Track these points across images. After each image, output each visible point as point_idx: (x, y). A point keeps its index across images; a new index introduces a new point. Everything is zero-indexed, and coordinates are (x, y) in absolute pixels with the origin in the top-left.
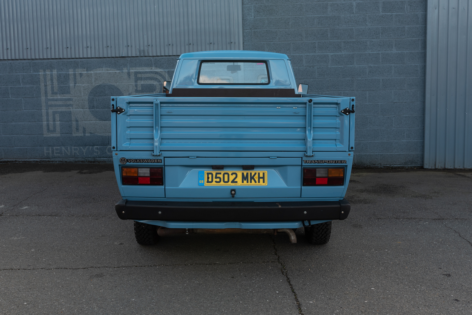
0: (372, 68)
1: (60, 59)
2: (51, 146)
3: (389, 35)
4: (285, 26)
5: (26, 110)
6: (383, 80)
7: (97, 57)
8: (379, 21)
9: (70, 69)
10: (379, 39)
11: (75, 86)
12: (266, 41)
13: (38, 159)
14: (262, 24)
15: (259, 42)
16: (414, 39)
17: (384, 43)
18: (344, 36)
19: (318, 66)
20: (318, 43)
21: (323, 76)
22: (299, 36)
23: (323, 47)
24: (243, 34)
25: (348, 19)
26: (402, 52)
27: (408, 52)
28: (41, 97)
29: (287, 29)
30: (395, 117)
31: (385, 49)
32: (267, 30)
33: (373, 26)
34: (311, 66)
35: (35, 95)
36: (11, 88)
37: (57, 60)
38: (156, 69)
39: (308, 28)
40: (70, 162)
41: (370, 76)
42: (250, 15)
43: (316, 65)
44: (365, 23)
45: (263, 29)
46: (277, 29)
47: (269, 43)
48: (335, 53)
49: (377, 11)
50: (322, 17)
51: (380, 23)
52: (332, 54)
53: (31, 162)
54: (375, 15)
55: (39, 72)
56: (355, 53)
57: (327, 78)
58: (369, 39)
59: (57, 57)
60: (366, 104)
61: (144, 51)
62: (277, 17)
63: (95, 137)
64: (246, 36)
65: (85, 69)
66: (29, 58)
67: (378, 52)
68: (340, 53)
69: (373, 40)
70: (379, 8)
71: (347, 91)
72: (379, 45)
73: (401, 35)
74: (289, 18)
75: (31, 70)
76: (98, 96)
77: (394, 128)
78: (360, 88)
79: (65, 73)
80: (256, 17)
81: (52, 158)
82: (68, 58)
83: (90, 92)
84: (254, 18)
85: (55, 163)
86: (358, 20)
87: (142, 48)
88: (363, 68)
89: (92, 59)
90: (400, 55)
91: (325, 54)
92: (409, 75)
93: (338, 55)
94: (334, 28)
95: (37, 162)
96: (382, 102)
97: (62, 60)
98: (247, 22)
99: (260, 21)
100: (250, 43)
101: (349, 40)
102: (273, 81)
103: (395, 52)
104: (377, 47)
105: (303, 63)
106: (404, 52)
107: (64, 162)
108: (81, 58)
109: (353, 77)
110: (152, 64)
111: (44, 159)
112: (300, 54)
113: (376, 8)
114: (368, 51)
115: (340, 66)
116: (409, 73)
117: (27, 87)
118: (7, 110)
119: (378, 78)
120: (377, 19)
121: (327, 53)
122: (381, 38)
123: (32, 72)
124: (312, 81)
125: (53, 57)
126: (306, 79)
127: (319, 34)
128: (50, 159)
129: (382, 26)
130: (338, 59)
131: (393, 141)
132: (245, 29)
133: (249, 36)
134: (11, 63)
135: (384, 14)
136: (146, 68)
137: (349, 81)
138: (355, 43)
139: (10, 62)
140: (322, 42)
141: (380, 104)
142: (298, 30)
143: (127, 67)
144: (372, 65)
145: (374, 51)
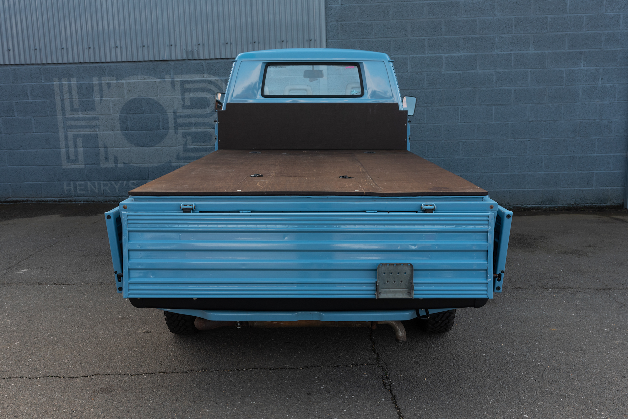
0: (501, 74)
1: (80, 64)
2: (72, 181)
3: (525, 29)
4: (384, 16)
5: (37, 133)
6: (515, 90)
7: (129, 60)
8: (511, 9)
9: (93, 78)
10: (512, 34)
12: (357, 38)
13: (56, 197)
14: (352, 14)
15: (348, 39)
16: (559, 33)
17: (517, 39)
18: (463, 30)
19: (428, 72)
20: (429, 41)
21: (435, 85)
22: (402, 30)
23: (435, 46)
24: (326, 27)
25: (470, 7)
26: (542, 53)
27: (550, 51)
28: (57, 115)
29: (387, 20)
30: (530, 141)
31: (519, 48)
32: (358, 22)
33: (504, 16)
34: (419, 72)
35: (48, 112)
36: (16, 103)
37: (76, 65)
38: (209, 77)
39: (414, 19)
40: (98, 202)
41: (497, 86)
42: (336, 2)
43: (424, 70)
44: (493, 12)
45: (353, 21)
46: (372, 20)
47: (362, 40)
48: (451, 54)
50: (434, 4)
51: (514, 12)
52: (447, 55)
53: (47, 201)
54: (507, 1)
55: (53, 82)
56: (479, 54)
57: (439, 88)
58: (498, 35)
59: (76, 61)
60: (492, 123)
61: (192, 52)
62: (373, 4)
63: (131, 169)
64: (330, 31)
65: (114, 78)
66: (39, 62)
67: (509, 52)
68: (457, 54)
69: (503, 36)
71: (466, 107)
72: (511, 42)
73: (541, 29)
74: (389, 6)
75: (43, 78)
77: (528, 156)
78: (484, 102)
79: (87, 82)
80: (344, 4)
81: (75, 197)
82: (90, 62)
84: (341, 5)
85: (79, 203)
86: (483, 7)
87: (190, 49)
88: (489, 74)
89: (123, 64)
90: (539, 56)
91: (437, 55)
92: (551, 83)
93: (455, 57)
94: (451, 19)
95: (55, 201)
96: (513, 121)
97: (83, 65)
98: (332, 12)
99: (350, 11)
100: (336, 40)
101: (471, 36)
102: (368, 92)
103: (533, 52)
104: (508, 45)
105: (408, 68)
106: (546, 51)
107: (90, 202)
108: (109, 62)
109: (474, 87)
110: (204, 70)
111: (64, 197)
112: (404, 56)
114: (496, 51)
115: (457, 72)
116: (551, 81)
117: (37, 102)
118: (12, 133)
119: (509, 88)
120: (510, 7)
121: (440, 53)
122: (514, 33)
123: (43, 81)
124: (420, 93)
125: (71, 61)
126: (411, 89)
127: (429, 28)
128: (72, 198)
129: (516, 15)
130: (455, 62)
131: (527, 173)
132: (329, 21)
133: (334, 31)
134: (14, 70)
136: (196, 75)
137: (470, 92)
138: (479, 40)
139: (13, 67)
140: (434, 38)
141: (510, 123)
142: (401, 22)
143: (171, 75)
144: (501, 71)
145: (504, 51)
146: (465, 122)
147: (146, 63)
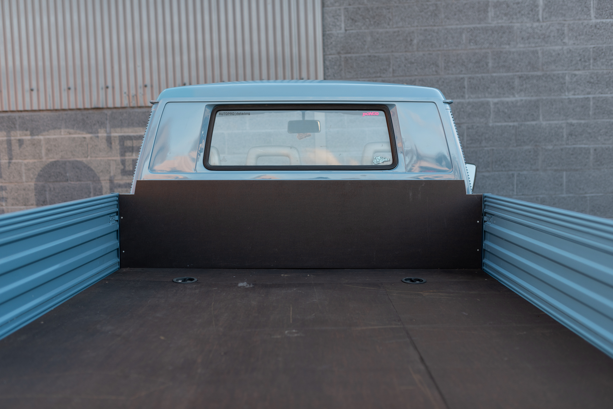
0: (574, 127)
3: (608, 63)
4: (406, 47)
6: (595, 150)
8: (589, 35)
10: (590, 71)
11: (9, 163)
14: (360, 43)
15: (355, 78)
17: (598, 78)
18: (520, 65)
19: (468, 123)
20: (470, 80)
21: (479, 142)
22: (432, 66)
23: (478, 88)
24: (324, 62)
25: (528, 33)
29: (410, 52)
31: (600, 90)
32: (369, 54)
33: (578, 45)
39: (449, 50)
41: (570, 143)
42: (337, 27)
43: (464, 121)
44: (562, 40)
45: (362, 53)
46: (389, 52)
47: (375, 79)
48: (502, 99)
49: (586, 16)
50: (476, 29)
51: (592, 39)
52: (496, 100)
54: (582, 24)
56: (542, 99)
57: (486, 147)
58: (569, 72)
60: (563, 196)
61: (136, 97)
62: (390, 30)
64: (329, 67)
65: (28, 132)
67: (586, 96)
68: (511, 99)
69: (577, 72)
70: (589, 10)
71: (525, 172)
72: (588, 82)
74: (413, 32)
76: (54, 182)
78: (550, 166)
80: (348, 30)
83: (37, 173)
84: (344, 31)
86: (548, 34)
87: (133, 92)
88: (558, 126)
89: (41, 114)
91: (482, 99)
93: (507, 102)
94: (501, 50)
96: (593, 193)
98: (331, 41)
99: (357, 39)
101: (530, 73)
104: (584, 86)
108: (21, 111)
109: (536, 145)
113: (583, 10)
114: (567, 94)
115: (511, 124)
119: (586, 146)
120: (586, 32)
121: (486, 98)
122: (593, 69)
127: (470, 62)
129: (594, 44)
130: (508, 110)
132: (328, 53)
133: (336, 67)
135: (598, 21)
136: (141, 129)
137: (530, 152)
138: (542, 79)
140: (477, 77)
141: (590, 196)
142: (430, 54)
143: (106, 128)
144: (574, 122)
145: (578, 94)
146: (523, 195)
147: (73, 112)
